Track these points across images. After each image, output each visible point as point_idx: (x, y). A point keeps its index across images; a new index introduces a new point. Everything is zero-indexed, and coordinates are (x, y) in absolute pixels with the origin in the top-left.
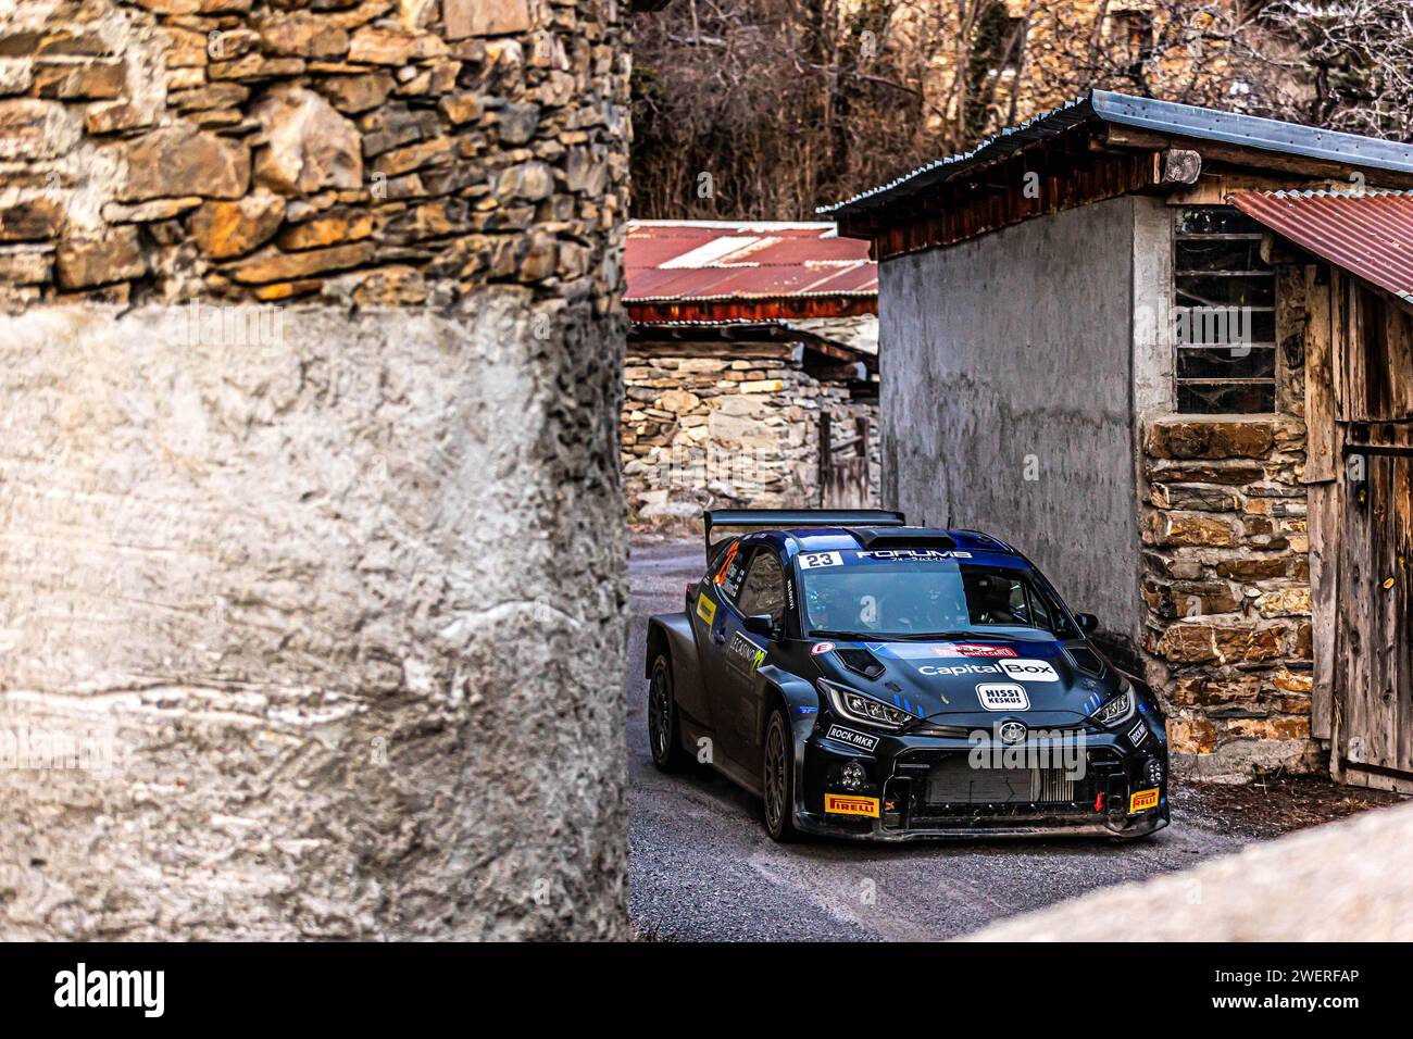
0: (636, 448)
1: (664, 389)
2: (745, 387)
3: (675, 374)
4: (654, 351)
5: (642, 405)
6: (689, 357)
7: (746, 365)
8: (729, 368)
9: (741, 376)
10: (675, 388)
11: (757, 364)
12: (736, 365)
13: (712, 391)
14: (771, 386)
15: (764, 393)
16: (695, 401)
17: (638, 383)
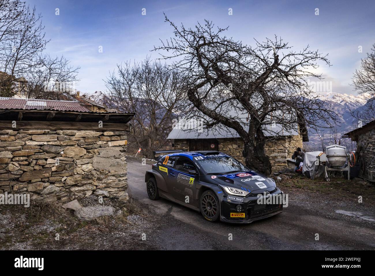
0: (51, 179)
1: (67, 145)
2: (110, 144)
3: (73, 138)
4: (58, 126)
5: (54, 155)
6: (79, 130)
7: (112, 133)
8: (103, 135)
9: (109, 139)
10: (72, 145)
11: (117, 133)
12: (106, 133)
13: (95, 146)
14: (123, 143)
15: (120, 146)
16: (85, 151)
17: (50, 143)
